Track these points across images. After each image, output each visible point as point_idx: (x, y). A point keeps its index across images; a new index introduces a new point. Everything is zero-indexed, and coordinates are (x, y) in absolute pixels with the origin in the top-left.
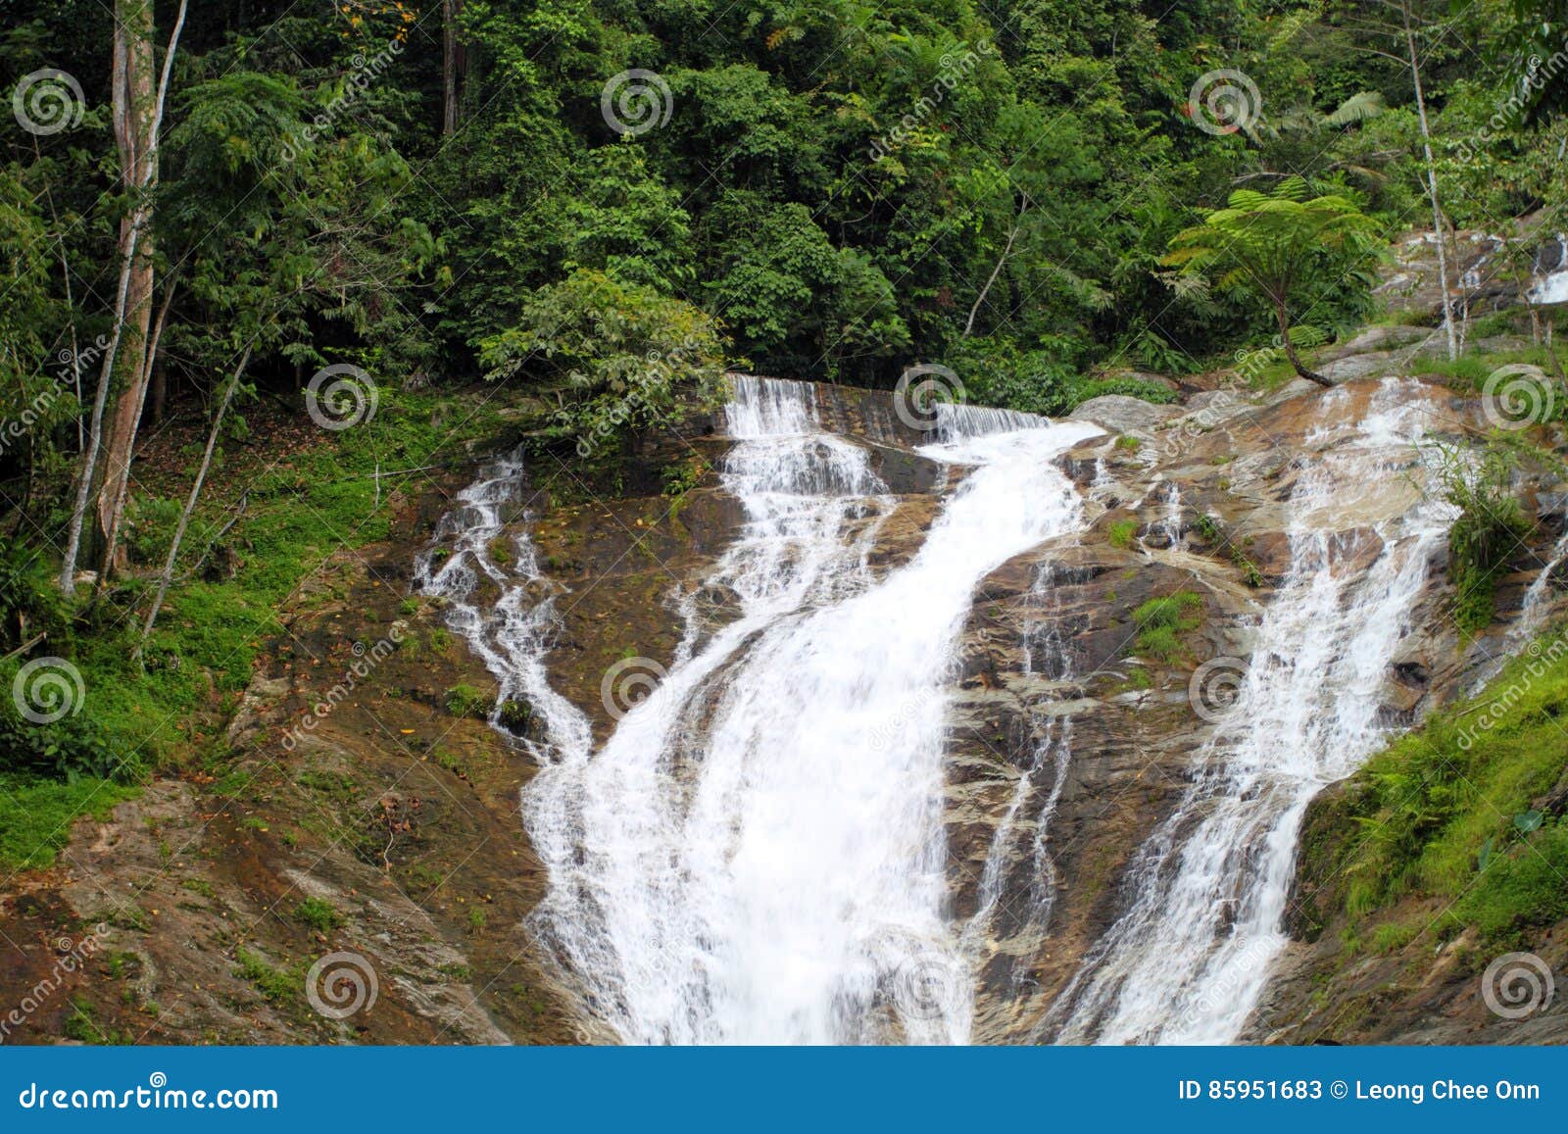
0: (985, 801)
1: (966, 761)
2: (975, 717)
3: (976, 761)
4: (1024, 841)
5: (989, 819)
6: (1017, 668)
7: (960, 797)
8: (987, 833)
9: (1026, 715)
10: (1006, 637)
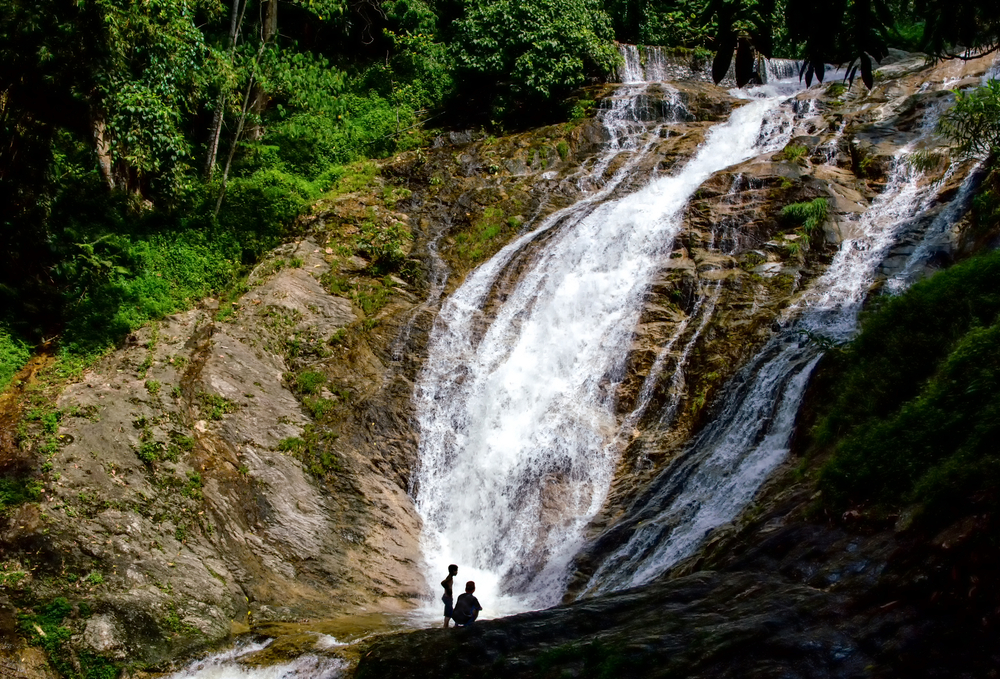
0: (656, 336)
1: (653, 308)
2: (668, 279)
3: (659, 308)
4: (671, 364)
5: (656, 349)
6: (705, 245)
7: (643, 332)
8: (651, 357)
9: (696, 279)
10: (702, 224)
